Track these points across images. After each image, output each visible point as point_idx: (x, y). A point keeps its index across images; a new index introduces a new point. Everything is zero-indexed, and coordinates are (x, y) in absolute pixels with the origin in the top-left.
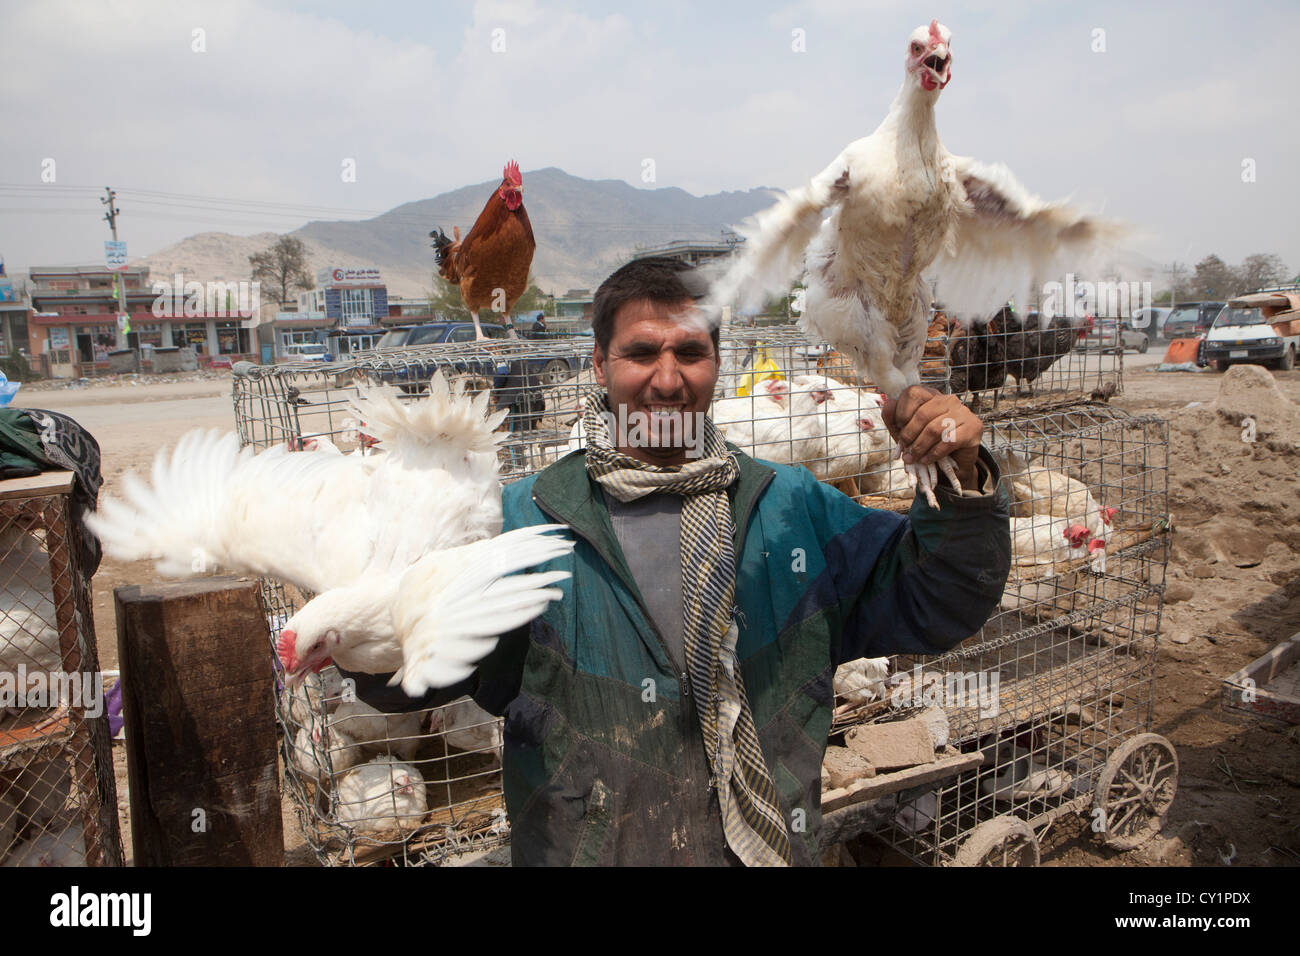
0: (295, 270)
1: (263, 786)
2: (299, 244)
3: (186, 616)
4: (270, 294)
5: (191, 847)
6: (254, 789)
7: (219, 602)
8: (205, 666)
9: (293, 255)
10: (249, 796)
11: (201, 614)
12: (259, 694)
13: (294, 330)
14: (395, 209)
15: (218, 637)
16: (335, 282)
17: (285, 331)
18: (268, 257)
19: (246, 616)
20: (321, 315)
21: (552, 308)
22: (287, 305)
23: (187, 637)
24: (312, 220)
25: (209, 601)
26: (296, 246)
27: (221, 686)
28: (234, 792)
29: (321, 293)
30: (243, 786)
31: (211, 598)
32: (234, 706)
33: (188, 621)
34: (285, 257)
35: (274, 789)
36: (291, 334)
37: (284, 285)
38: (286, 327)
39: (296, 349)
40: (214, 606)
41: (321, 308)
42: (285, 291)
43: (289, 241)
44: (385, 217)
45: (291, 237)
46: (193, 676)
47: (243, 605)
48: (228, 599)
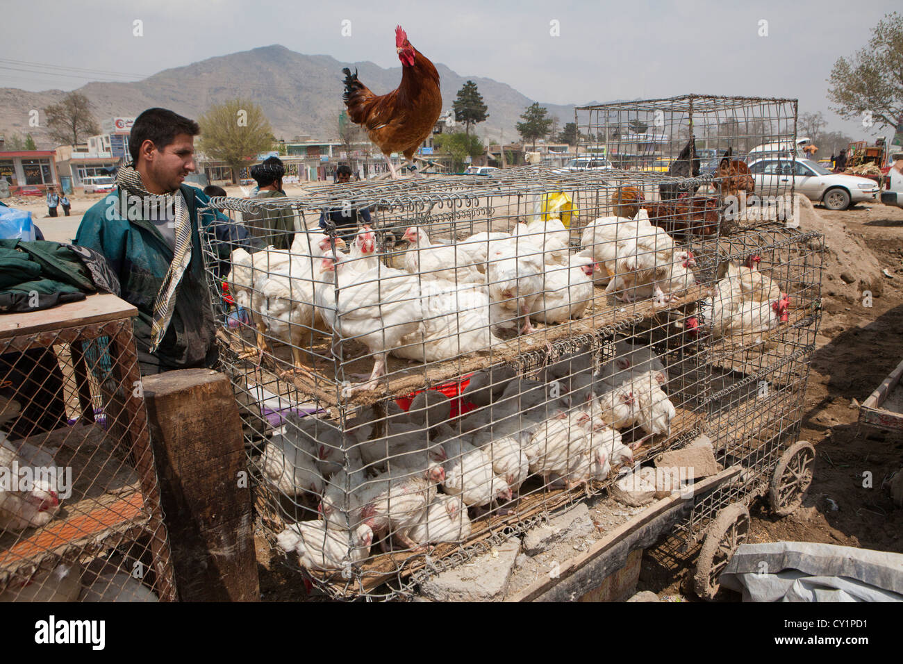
0: (82, 120)
1: (241, 531)
2: (86, 100)
3: (180, 406)
4: (63, 138)
5: (194, 583)
6: (236, 535)
7: (204, 393)
8: (196, 445)
9: (81, 108)
10: (232, 539)
11: (191, 404)
12: (236, 462)
13: (87, 166)
14: (158, 74)
15: (204, 420)
16: (117, 129)
17: (79, 166)
18: (59, 109)
19: (224, 403)
20: (108, 155)
21: (284, 150)
22: (79, 147)
23: (182, 423)
24: (92, 81)
25: (196, 393)
26: (82, 101)
27: (209, 459)
28: (222, 538)
29: (107, 138)
30: (228, 533)
31: (198, 390)
32: (218, 473)
33: (181, 410)
34: (74, 109)
35: (250, 532)
36: (85, 169)
37: (75, 132)
38: (80, 163)
39: (90, 180)
40: (200, 396)
41: (108, 149)
42: (76, 136)
43: (76, 96)
44: (150, 80)
45: (78, 93)
46: (188, 453)
47: (221, 393)
48: (210, 390)
